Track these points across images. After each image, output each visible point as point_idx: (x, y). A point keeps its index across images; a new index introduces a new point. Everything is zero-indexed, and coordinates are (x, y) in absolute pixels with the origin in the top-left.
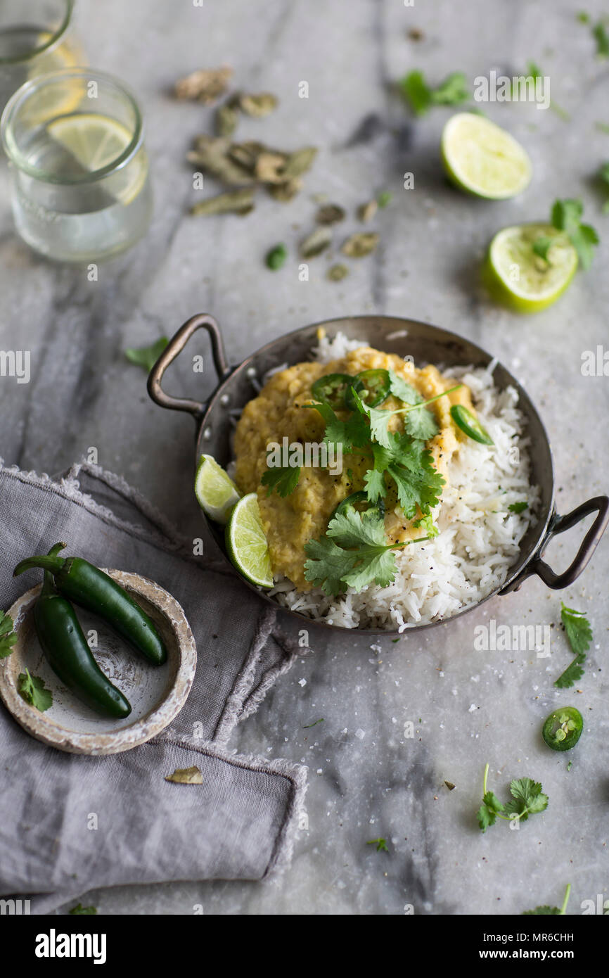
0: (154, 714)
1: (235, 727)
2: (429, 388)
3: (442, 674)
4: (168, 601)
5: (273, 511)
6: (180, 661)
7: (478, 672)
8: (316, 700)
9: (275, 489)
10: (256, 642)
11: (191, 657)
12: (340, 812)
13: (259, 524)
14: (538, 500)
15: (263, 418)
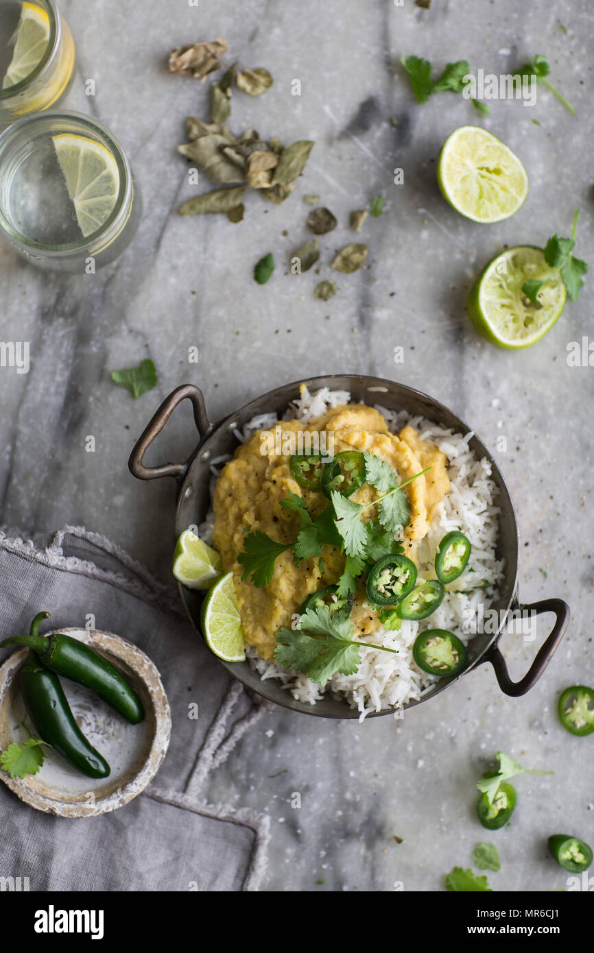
0: (130, 784)
1: (205, 780)
2: (405, 465)
3: (399, 731)
4: (146, 667)
5: (248, 589)
6: (156, 730)
7: (433, 728)
8: (281, 750)
9: (250, 578)
10: (227, 700)
11: (165, 727)
12: (298, 858)
13: (233, 602)
14: (502, 576)
15: (242, 485)
